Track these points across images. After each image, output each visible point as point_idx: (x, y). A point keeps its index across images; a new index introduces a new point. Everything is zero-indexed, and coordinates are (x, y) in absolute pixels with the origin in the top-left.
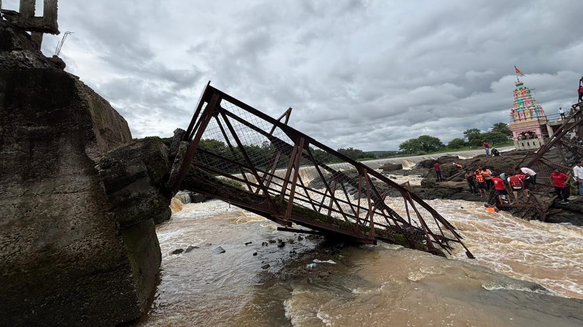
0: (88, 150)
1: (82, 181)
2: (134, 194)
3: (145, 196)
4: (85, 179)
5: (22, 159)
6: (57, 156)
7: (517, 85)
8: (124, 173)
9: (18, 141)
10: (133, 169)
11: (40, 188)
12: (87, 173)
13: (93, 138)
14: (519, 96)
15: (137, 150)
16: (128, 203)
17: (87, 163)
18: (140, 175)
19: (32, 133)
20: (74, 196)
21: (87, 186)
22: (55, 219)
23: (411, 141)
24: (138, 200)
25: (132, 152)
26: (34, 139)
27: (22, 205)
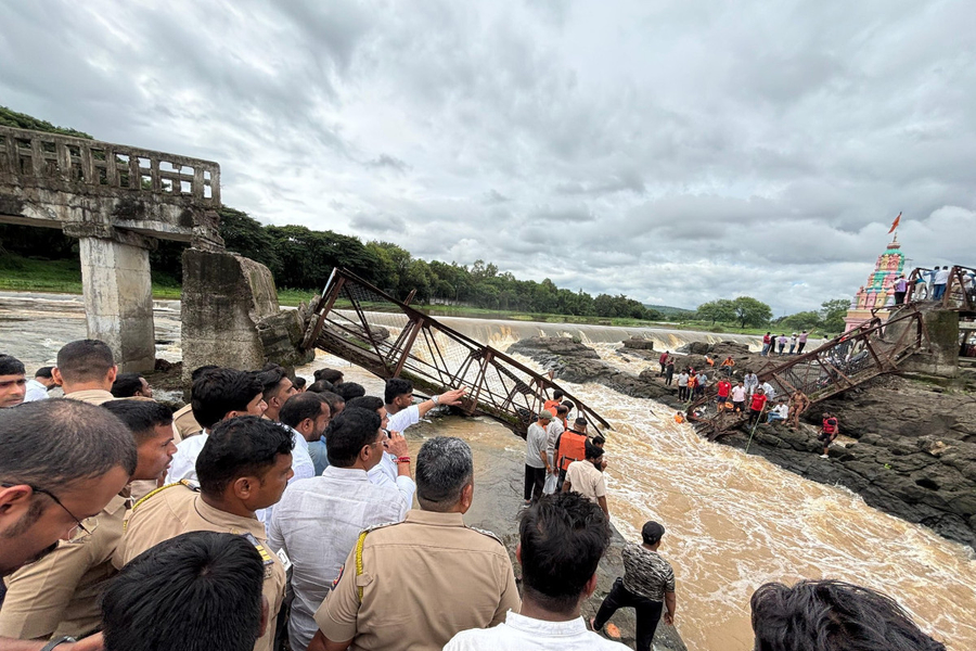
0: (250, 314)
1: (248, 335)
2: (280, 349)
3: (286, 351)
4: (250, 334)
5: (214, 316)
6: (233, 317)
7: (889, 248)
8: (274, 335)
9: (210, 304)
10: (280, 333)
11: (225, 335)
12: (251, 330)
13: (253, 306)
14: (882, 267)
15: (282, 320)
16: (276, 354)
17: (250, 322)
18: (284, 337)
19: (218, 300)
20: (244, 344)
21: (251, 338)
22: (235, 356)
23: (720, 302)
24: (283, 353)
25: (279, 321)
26: (219, 303)
27: (216, 345)
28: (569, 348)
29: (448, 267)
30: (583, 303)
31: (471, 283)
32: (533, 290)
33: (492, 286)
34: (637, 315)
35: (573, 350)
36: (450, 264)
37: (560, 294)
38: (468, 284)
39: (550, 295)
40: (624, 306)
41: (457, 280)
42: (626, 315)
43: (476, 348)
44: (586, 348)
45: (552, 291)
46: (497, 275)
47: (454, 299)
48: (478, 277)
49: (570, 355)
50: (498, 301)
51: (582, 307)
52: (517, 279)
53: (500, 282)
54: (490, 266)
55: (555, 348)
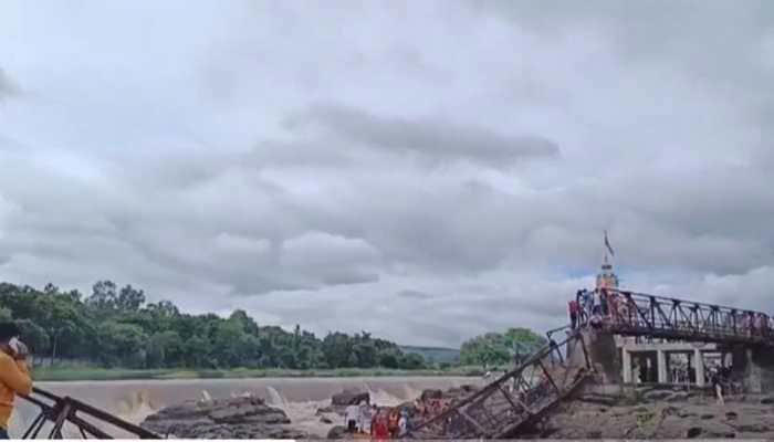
28: (242, 411)
29: (35, 294)
30: (302, 347)
31: (88, 322)
32: (214, 330)
33: (134, 327)
34: (390, 363)
35: (248, 414)
36: (41, 289)
37: (264, 335)
38: (80, 324)
39: (245, 337)
40: (368, 349)
41: (55, 317)
42: (372, 364)
43: (52, 403)
44: (270, 411)
45: (248, 331)
46: (143, 306)
47: (48, 353)
48: (102, 308)
49: (244, 422)
50: (143, 354)
51: (303, 355)
52: (182, 311)
53: (148, 318)
54: (126, 291)
55: (220, 414)
